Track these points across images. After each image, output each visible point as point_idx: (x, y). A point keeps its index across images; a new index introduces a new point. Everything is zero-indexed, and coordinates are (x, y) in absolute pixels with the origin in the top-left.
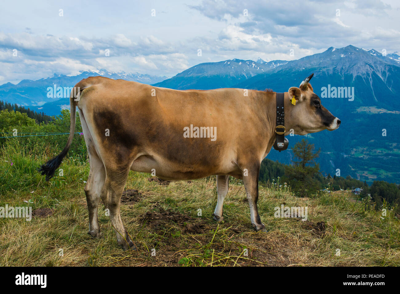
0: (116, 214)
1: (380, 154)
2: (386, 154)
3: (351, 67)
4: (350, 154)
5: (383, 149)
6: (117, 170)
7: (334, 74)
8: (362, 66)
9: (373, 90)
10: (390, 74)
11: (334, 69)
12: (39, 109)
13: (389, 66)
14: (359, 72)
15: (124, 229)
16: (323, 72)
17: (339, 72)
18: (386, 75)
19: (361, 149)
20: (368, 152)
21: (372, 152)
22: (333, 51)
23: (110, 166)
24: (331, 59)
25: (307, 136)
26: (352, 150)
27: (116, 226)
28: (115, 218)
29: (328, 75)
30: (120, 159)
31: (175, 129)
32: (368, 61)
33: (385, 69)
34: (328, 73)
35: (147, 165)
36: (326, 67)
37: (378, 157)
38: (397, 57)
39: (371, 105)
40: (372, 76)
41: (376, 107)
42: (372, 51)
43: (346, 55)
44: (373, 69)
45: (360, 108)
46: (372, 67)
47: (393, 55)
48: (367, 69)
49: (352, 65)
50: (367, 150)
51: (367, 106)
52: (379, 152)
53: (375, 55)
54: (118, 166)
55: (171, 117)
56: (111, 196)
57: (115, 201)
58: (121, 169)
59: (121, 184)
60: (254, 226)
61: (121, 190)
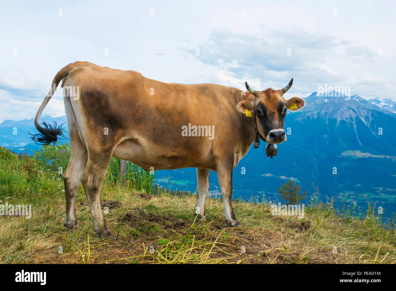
0: (96, 200)
1: (367, 199)
2: (373, 198)
3: (335, 111)
4: (337, 199)
5: (370, 194)
6: (101, 152)
7: (319, 118)
8: (345, 110)
9: (357, 134)
10: (373, 119)
11: (318, 114)
12: (20, 149)
13: (371, 111)
14: (343, 117)
15: (102, 217)
16: (307, 116)
17: (324, 116)
18: (369, 120)
19: (347, 193)
20: (355, 197)
21: (359, 196)
22: (316, 96)
23: (93, 147)
24: (315, 104)
25: (293, 180)
26: (339, 194)
27: (95, 213)
28: (94, 204)
29: (313, 119)
30: (104, 140)
32: (351, 106)
33: (368, 114)
34: (313, 117)
35: (131, 151)
36: (311, 111)
37: (365, 202)
38: (379, 102)
39: (356, 150)
40: (355, 120)
41: (361, 151)
42: (355, 97)
43: (329, 100)
44: (357, 114)
45: (345, 152)
46: (355, 111)
47: (375, 100)
48: (351, 114)
49: (336, 109)
50: (354, 195)
51: (352, 149)
52: (366, 197)
53: (357, 100)
54: (102, 147)
55: (156, 101)
56: (92, 180)
57: (96, 185)
58: (104, 151)
59: (103, 167)
60: (230, 222)
61: (103, 174)
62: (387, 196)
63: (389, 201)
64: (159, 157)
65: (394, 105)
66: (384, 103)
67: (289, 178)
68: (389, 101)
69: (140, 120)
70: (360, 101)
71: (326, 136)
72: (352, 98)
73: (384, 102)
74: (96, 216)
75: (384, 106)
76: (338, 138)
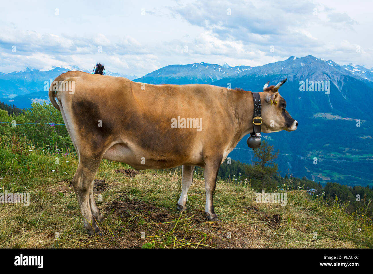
0: (85, 200)
1: (334, 158)
2: (339, 157)
3: (310, 75)
4: (307, 157)
5: (337, 153)
6: (92, 157)
7: (294, 81)
8: (320, 75)
10: (345, 84)
11: (294, 77)
13: (344, 76)
14: (317, 80)
15: (91, 215)
17: (299, 79)
18: (341, 84)
19: (316, 152)
20: (323, 155)
21: (327, 155)
22: (294, 60)
23: (85, 153)
24: (292, 67)
25: (267, 138)
26: (309, 152)
27: (84, 211)
28: (83, 203)
31: (148, 119)
32: (326, 71)
33: (341, 79)
34: (289, 80)
35: (122, 154)
36: (287, 74)
37: (332, 160)
38: (352, 68)
39: (327, 112)
41: (331, 113)
42: (330, 62)
43: (305, 64)
44: (330, 78)
45: (317, 114)
46: (329, 76)
47: (348, 66)
48: (325, 78)
49: (311, 73)
50: (322, 154)
51: (323, 112)
52: (333, 156)
53: (332, 65)
54: (93, 153)
55: (144, 108)
56: (82, 181)
57: (86, 187)
58: (95, 156)
59: (94, 171)
60: (208, 215)
62: (352, 156)
63: (354, 161)
64: (148, 160)
65: (365, 72)
66: (357, 69)
67: (263, 137)
68: (361, 68)
69: (129, 126)
70: (335, 66)
71: (300, 98)
72: (327, 63)
73: (357, 68)
74: (85, 214)
75: (357, 71)
76: (311, 100)
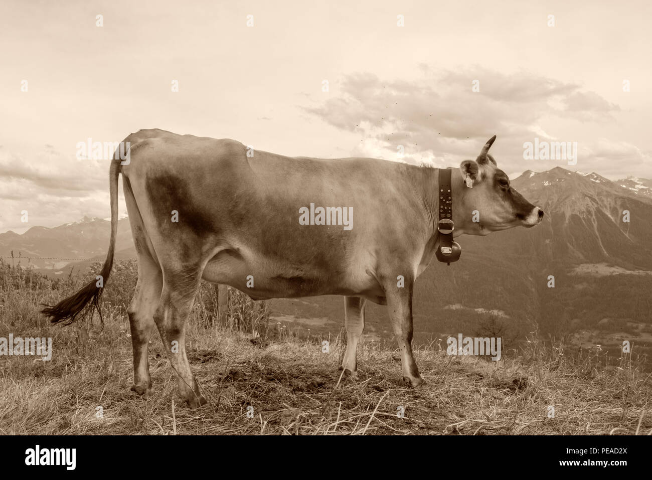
0: (178, 348)
3: (562, 200)
8: (578, 199)
9: (599, 237)
13: (621, 199)
14: (574, 209)
15: (191, 375)
18: (617, 213)
19: (586, 334)
20: (599, 340)
21: (607, 338)
22: (530, 177)
23: (170, 265)
24: (529, 188)
25: (497, 314)
26: (573, 336)
30: (186, 253)
32: (588, 192)
35: (230, 269)
37: (617, 348)
38: (633, 184)
39: (598, 262)
40: (596, 215)
41: (606, 264)
42: (593, 176)
43: (551, 182)
44: (597, 203)
45: (580, 267)
48: (588, 204)
49: (564, 197)
50: (597, 337)
51: (591, 262)
52: (617, 339)
53: (598, 181)
54: (183, 264)
56: (171, 317)
57: (178, 325)
58: (187, 271)
59: (188, 296)
60: (408, 381)
61: (187, 307)
64: (273, 278)
66: (642, 185)
67: (490, 312)
68: (649, 182)
69: (242, 219)
70: (602, 183)
71: (547, 241)
73: (641, 183)
75: (642, 189)
76: (568, 244)
